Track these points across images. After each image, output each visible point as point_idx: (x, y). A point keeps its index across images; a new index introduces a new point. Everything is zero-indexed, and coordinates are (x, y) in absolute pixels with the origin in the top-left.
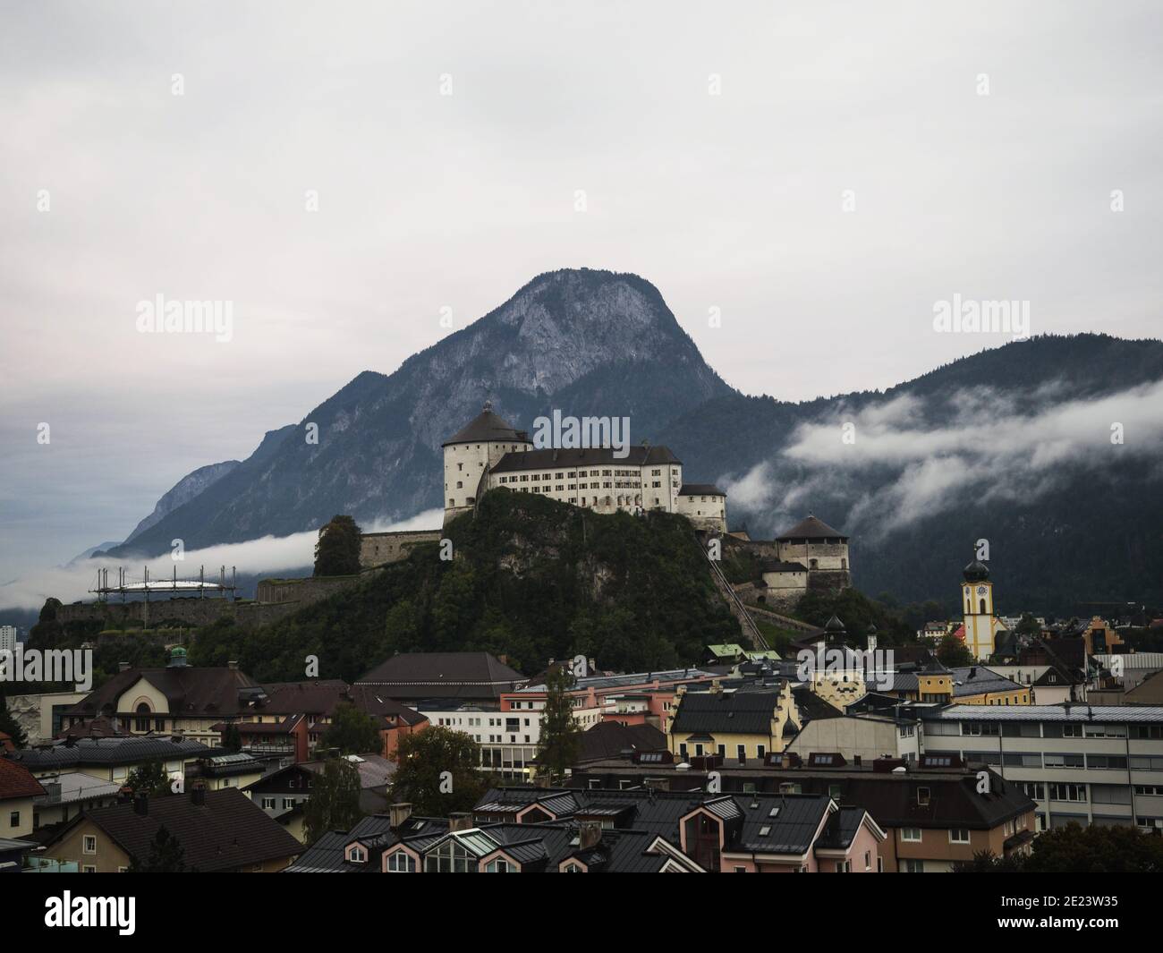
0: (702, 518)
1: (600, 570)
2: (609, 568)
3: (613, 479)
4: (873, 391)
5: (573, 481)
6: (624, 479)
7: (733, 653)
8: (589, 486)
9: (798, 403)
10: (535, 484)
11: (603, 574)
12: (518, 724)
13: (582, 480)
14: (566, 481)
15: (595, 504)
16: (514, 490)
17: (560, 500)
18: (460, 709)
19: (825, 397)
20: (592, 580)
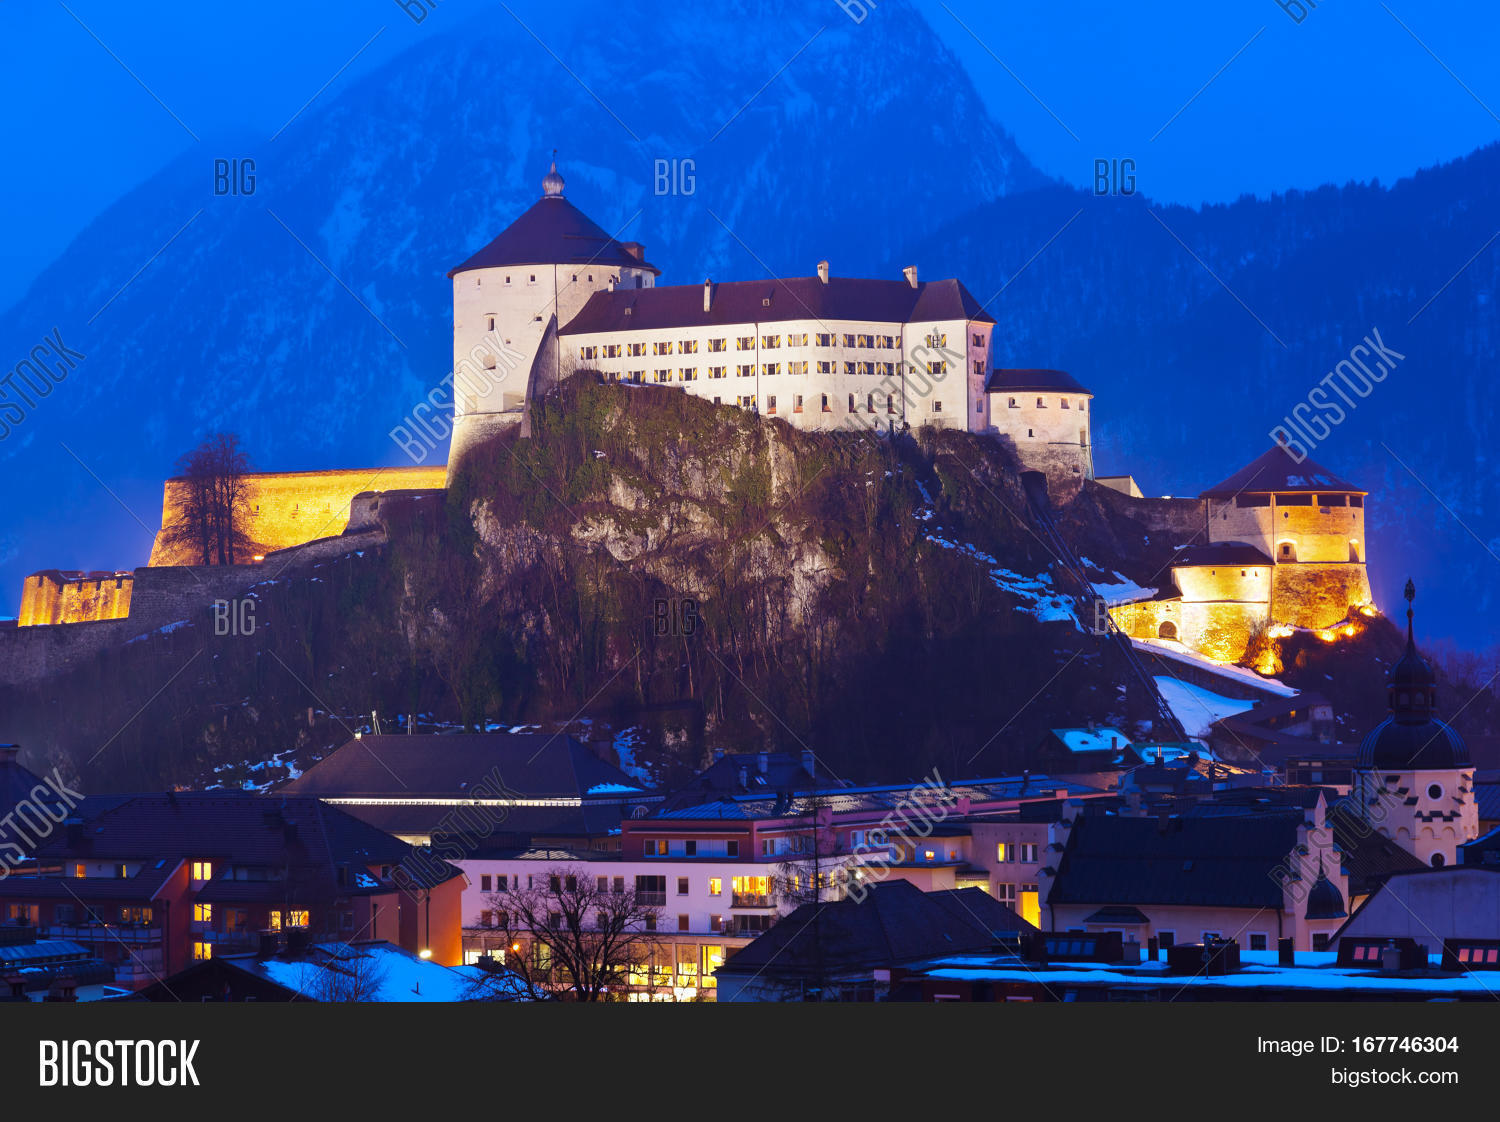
0: (1038, 444)
1: (808, 558)
2: (829, 552)
3: (839, 355)
4: (1368, 183)
5: (747, 358)
6: (861, 355)
7: (1108, 745)
8: (784, 368)
9: (1197, 208)
10: (662, 362)
11: (815, 563)
12: (663, 888)
13: (769, 356)
14: (731, 358)
15: (798, 410)
16: (612, 375)
17: (718, 399)
18: (527, 855)
19: (1258, 197)
20: (787, 581)
